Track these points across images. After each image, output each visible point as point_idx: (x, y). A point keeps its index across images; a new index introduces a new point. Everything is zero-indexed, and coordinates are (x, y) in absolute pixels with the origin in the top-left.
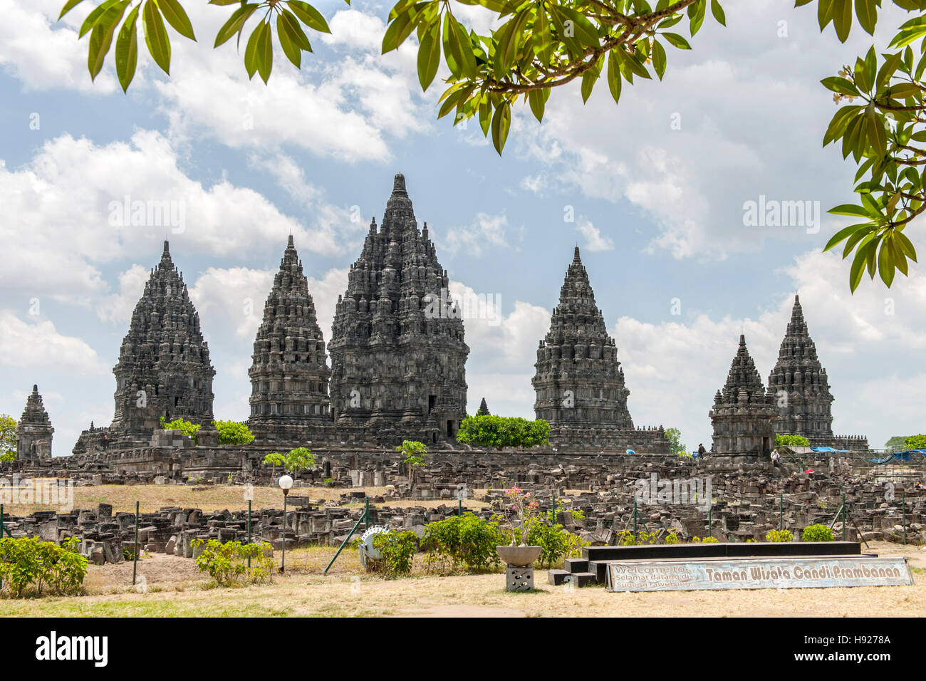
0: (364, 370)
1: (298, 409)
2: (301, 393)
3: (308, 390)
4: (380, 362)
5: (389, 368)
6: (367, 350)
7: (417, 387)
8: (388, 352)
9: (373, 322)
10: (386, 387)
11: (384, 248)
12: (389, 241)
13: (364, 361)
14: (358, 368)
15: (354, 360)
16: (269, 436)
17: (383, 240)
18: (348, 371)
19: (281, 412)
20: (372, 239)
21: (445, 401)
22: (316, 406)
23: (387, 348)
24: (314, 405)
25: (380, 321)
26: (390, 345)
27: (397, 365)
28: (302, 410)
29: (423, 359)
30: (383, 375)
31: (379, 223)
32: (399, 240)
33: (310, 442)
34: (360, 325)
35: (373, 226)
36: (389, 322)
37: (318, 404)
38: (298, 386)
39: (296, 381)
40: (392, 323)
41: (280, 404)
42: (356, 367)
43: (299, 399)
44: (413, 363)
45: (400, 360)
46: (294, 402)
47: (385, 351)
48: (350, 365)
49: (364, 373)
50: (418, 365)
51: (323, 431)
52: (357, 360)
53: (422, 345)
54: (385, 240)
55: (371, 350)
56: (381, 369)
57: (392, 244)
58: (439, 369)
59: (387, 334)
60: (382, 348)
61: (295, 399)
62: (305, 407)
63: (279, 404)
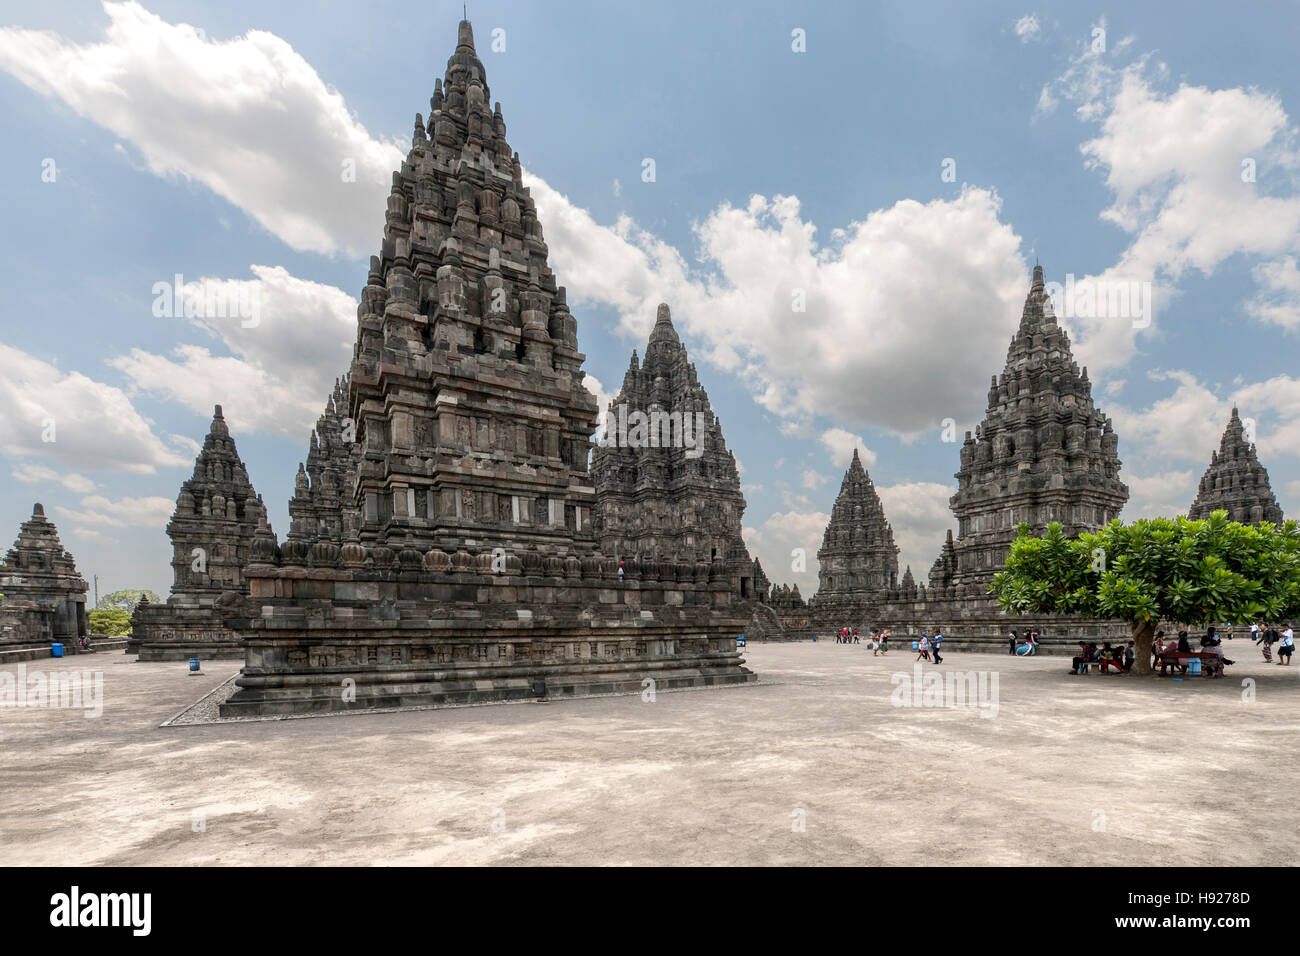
0: (629, 521)
1: (488, 505)
2: (499, 454)
3: (522, 449)
4: (649, 511)
5: (661, 518)
6: (632, 497)
7: (696, 540)
8: (658, 499)
9: (640, 465)
10: (656, 539)
11: (647, 386)
12: (654, 377)
13: (628, 510)
14: (622, 520)
15: (616, 509)
16: (346, 591)
17: (647, 377)
18: (609, 522)
19: (431, 515)
20: (634, 373)
21: (738, 554)
22: (551, 503)
23: (658, 495)
24: (544, 497)
25: (648, 462)
26: (660, 491)
27: (669, 514)
28: (504, 511)
29: (703, 506)
30: (653, 526)
31: (642, 358)
32: (667, 376)
33: (525, 615)
34: (622, 469)
35: (635, 359)
36: (660, 464)
37: (558, 496)
38: (487, 433)
39: (481, 415)
40: (663, 465)
41: (426, 487)
42: (619, 518)
43: (490, 473)
44: (691, 510)
45: (673, 510)
46: (471, 483)
47: (655, 497)
48: (611, 515)
49: (629, 525)
50: (698, 513)
51: (578, 574)
52: (620, 510)
53: (701, 489)
54: (649, 376)
55: (637, 498)
56: (650, 519)
57: (658, 379)
58: (722, 518)
59: (658, 478)
60: (651, 494)
61: (475, 472)
62: (515, 501)
63: (421, 490)
